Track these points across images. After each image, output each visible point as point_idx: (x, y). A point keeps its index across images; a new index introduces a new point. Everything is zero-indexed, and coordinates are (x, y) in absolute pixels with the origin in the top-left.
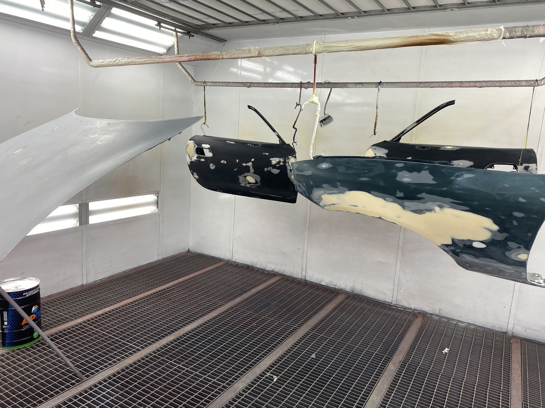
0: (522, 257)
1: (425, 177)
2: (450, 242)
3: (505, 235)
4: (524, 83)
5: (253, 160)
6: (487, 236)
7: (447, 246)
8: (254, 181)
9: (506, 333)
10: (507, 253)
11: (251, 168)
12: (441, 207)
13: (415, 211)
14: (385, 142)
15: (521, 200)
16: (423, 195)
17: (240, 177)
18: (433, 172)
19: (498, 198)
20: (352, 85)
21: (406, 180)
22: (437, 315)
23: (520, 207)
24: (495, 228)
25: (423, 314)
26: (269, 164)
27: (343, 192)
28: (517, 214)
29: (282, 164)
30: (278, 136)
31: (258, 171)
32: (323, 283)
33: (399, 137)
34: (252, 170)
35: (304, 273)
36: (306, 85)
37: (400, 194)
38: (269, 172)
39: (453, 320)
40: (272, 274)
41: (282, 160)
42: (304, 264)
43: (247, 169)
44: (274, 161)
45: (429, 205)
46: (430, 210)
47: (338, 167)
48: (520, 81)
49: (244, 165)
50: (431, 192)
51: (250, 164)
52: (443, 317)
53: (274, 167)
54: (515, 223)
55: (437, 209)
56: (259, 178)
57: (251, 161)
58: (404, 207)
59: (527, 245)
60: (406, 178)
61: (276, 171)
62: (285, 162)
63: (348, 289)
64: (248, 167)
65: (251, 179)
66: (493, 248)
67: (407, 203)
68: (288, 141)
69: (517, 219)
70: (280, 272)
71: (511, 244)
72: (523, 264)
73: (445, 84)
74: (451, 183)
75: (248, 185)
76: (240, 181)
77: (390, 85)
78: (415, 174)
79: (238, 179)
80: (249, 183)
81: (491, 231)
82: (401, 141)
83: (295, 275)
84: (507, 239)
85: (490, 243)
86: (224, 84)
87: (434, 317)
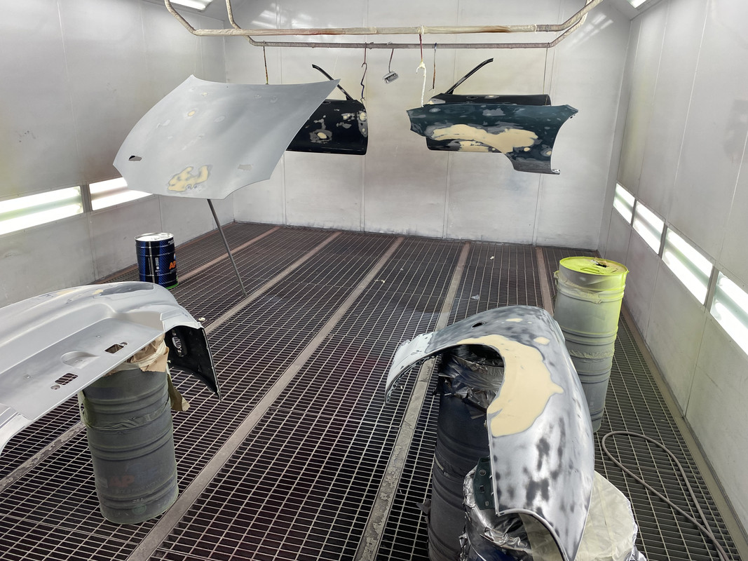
0: (549, 153)
1: (499, 112)
2: (512, 151)
3: (541, 140)
4: (540, 46)
5: (325, 116)
6: (531, 143)
7: (510, 153)
8: (326, 137)
9: (532, 245)
10: (541, 153)
11: (323, 124)
12: (508, 129)
13: (493, 133)
14: (441, 94)
15: (549, 120)
16: (499, 122)
17: (311, 134)
18: (503, 109)
19: (537, 120)
20: (412, 46)
21: (489, 115)
22: (480, 241)
23: (548, 124)
24: (536, 137)
25: (469, 242)
26: (341, 119)
27: (450, 126)
28: (547, 128)
29: (353, 118)
30: (345, 93)
31: (330, 126)
32: (381, 232)
33: (451, 91)
34: (324, 126)
35: (362, 226)
36: (371, 46)
37: (485, 124)
38: (341, 127)
39: (492, 242)
40: (331, 231)
41: (353, 115)
42: (363, 217)
43: (319, 126)
44: (346, 117)
45: (502, 128)
46: (503, 131)
47: (445, 111)
48: (538, 44)
49: (316, 122)
50: (502, 121)
51: (322, 121)
52: (485, 242)
53: (346, 122)
54: (546, 133)
55: (506, 130)
56: (330, 134)
57: (322, 118)
58: (487, 131)
59: (551, 146)
60: (488, 113)
61: (347, 126)
62: (356, 117)
63: (405, 233)
64: (320, 124)
65: (322, 135)
66: (535, 150)
67: (489, 129)
68: (355, 96)
69: (547, 131)
70: (339, 229)
71: (544, 146)
72: (548, 159)
73: (486, 46)
74: (513, 114)
75: (319, 142)
76: (311, 138)
77: (444, 46)
78: (493, 110)
79: (309, 136)
80: (321, 139)
81: (534, 139)
82: (454, 93)
83: (354, 229)
84: (542, 143)
85: (532, 147)
86: (287, 45)
87: (478, 243)
